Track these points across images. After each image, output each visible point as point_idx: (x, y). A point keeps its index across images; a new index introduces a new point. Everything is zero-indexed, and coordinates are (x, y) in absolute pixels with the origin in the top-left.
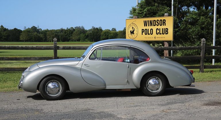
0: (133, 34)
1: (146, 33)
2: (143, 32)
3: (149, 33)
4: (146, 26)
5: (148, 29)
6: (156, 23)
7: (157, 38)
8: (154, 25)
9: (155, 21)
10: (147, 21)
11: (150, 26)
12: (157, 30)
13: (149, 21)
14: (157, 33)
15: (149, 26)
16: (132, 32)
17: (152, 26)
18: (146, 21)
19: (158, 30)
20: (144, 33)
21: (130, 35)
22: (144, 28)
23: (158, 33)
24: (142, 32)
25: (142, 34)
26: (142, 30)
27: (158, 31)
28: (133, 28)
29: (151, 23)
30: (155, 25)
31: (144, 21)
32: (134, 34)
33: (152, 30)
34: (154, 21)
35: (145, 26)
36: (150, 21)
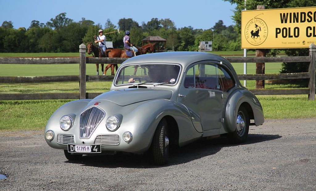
0: (256, 37)
1: (285, 35)
2: (280, 32)
3: (292, 34)
4: (286, 22)
5: (289, 28)
6: (307, 17)
7: (308, 43)
8: (301, 21)
9: (305, 13)
10: (287, 14)
11: (294, 22)
12: (309, 29)
13: (291, 14)
14: (309, 35)
15: (291, 22)
16: (255, 34)
17: (297, 22)
18: (284, 14)
19: (311, 29)
20: (280, 35)
21: (251, 39)
22: (282, 26)
23: (311, 34)
24: (277, 33)
25: (277, 37)
26: (277, 29)
27: (310, 32)
28: (257, 26)
29: (296, 18)
30: (304, 21)
31: (281, 14)
32: (258, 36)
33: (297, 30)
34: (301, 13)
35: (282, 22)
36: (294, 14)
